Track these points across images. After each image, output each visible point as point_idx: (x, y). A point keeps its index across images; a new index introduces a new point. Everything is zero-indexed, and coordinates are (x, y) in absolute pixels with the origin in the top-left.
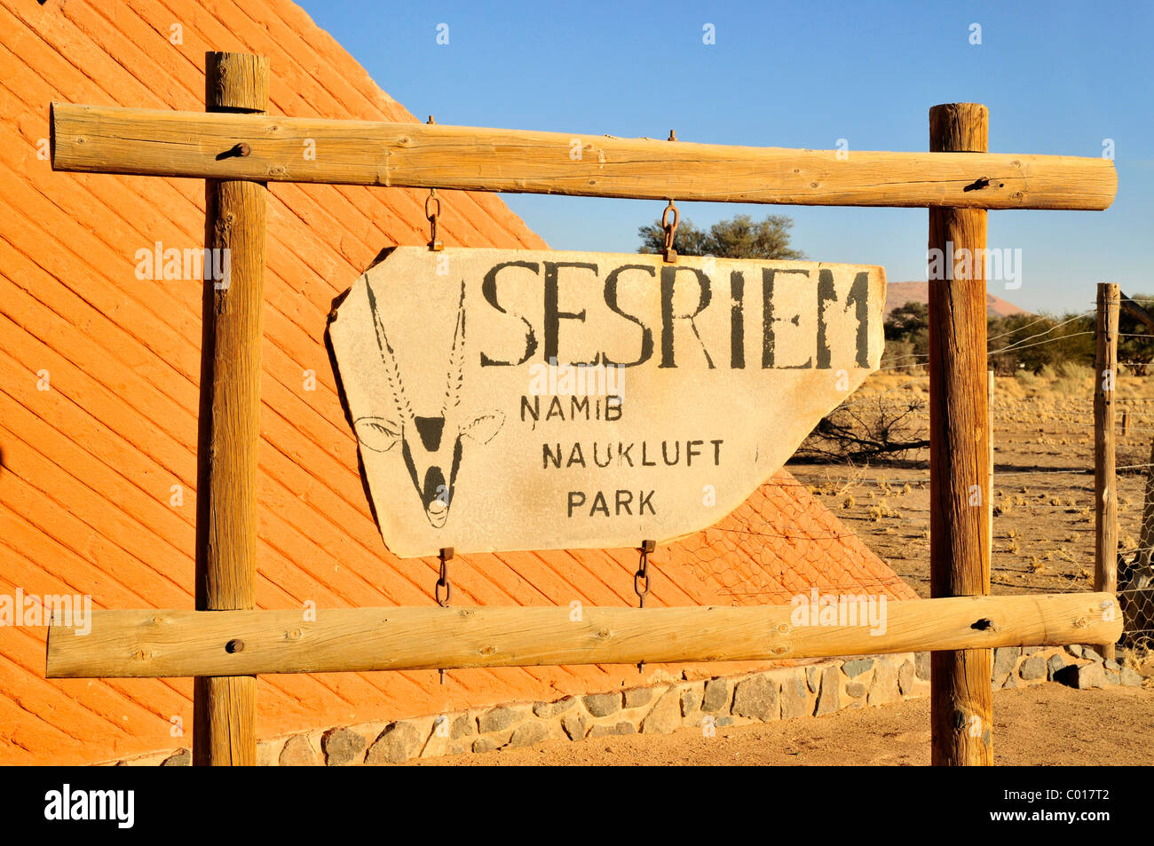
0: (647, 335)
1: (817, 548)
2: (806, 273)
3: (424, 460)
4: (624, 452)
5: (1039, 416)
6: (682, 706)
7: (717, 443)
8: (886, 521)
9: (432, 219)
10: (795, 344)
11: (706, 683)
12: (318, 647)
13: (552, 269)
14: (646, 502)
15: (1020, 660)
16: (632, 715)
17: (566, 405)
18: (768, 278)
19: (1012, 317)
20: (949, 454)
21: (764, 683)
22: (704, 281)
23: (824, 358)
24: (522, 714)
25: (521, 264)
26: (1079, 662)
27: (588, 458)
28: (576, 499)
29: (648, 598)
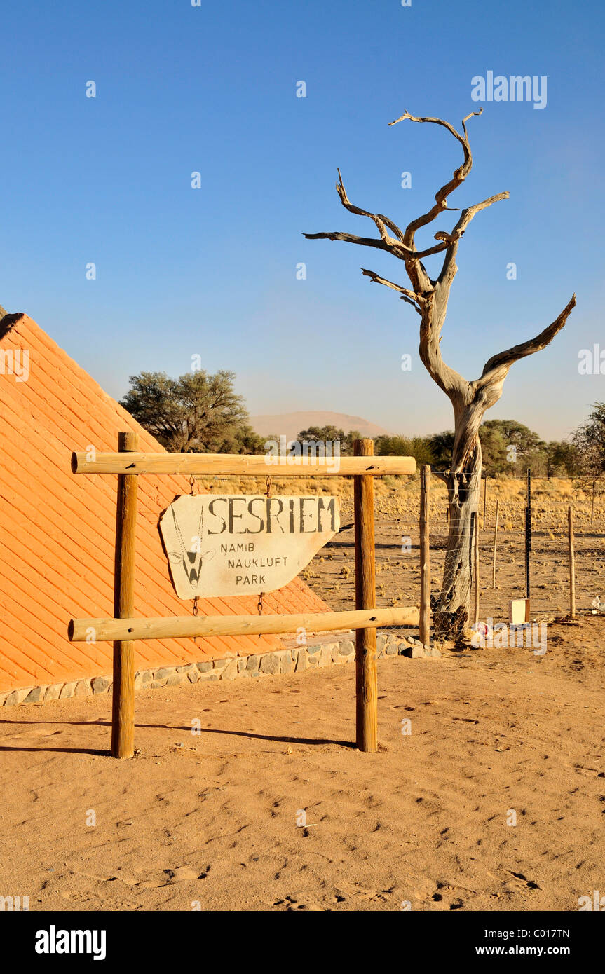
0: (262, 522)
1: (293, 595)
2: (314, 499)
3: (190, 566)
4: (255, 562)
5: (397, 509)
6: (238, 667)
7: (285, 558)
8: (313, 580)
9: (192, 485)
10: (311, 524)
11: (248, 657)
12: (156, 630)
13: (231, 501)
14: (262, 579)
15: (386, 646)
16: (216, 672)
17: (236, 546)
18: (302, 501)
19: (380, 437)
20: (362, 560)
21: (273, 657)
22: (280, 503)
23: (320, 528)
24: (172, 671)
25: (221, 499)
26: (412, 646)
27: (243, 565)
28: (239, 579)
29: (262, 612)
